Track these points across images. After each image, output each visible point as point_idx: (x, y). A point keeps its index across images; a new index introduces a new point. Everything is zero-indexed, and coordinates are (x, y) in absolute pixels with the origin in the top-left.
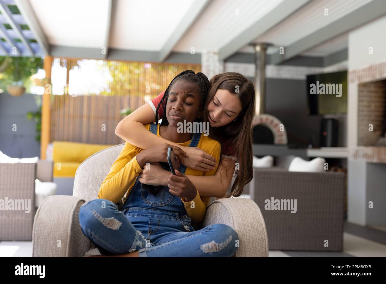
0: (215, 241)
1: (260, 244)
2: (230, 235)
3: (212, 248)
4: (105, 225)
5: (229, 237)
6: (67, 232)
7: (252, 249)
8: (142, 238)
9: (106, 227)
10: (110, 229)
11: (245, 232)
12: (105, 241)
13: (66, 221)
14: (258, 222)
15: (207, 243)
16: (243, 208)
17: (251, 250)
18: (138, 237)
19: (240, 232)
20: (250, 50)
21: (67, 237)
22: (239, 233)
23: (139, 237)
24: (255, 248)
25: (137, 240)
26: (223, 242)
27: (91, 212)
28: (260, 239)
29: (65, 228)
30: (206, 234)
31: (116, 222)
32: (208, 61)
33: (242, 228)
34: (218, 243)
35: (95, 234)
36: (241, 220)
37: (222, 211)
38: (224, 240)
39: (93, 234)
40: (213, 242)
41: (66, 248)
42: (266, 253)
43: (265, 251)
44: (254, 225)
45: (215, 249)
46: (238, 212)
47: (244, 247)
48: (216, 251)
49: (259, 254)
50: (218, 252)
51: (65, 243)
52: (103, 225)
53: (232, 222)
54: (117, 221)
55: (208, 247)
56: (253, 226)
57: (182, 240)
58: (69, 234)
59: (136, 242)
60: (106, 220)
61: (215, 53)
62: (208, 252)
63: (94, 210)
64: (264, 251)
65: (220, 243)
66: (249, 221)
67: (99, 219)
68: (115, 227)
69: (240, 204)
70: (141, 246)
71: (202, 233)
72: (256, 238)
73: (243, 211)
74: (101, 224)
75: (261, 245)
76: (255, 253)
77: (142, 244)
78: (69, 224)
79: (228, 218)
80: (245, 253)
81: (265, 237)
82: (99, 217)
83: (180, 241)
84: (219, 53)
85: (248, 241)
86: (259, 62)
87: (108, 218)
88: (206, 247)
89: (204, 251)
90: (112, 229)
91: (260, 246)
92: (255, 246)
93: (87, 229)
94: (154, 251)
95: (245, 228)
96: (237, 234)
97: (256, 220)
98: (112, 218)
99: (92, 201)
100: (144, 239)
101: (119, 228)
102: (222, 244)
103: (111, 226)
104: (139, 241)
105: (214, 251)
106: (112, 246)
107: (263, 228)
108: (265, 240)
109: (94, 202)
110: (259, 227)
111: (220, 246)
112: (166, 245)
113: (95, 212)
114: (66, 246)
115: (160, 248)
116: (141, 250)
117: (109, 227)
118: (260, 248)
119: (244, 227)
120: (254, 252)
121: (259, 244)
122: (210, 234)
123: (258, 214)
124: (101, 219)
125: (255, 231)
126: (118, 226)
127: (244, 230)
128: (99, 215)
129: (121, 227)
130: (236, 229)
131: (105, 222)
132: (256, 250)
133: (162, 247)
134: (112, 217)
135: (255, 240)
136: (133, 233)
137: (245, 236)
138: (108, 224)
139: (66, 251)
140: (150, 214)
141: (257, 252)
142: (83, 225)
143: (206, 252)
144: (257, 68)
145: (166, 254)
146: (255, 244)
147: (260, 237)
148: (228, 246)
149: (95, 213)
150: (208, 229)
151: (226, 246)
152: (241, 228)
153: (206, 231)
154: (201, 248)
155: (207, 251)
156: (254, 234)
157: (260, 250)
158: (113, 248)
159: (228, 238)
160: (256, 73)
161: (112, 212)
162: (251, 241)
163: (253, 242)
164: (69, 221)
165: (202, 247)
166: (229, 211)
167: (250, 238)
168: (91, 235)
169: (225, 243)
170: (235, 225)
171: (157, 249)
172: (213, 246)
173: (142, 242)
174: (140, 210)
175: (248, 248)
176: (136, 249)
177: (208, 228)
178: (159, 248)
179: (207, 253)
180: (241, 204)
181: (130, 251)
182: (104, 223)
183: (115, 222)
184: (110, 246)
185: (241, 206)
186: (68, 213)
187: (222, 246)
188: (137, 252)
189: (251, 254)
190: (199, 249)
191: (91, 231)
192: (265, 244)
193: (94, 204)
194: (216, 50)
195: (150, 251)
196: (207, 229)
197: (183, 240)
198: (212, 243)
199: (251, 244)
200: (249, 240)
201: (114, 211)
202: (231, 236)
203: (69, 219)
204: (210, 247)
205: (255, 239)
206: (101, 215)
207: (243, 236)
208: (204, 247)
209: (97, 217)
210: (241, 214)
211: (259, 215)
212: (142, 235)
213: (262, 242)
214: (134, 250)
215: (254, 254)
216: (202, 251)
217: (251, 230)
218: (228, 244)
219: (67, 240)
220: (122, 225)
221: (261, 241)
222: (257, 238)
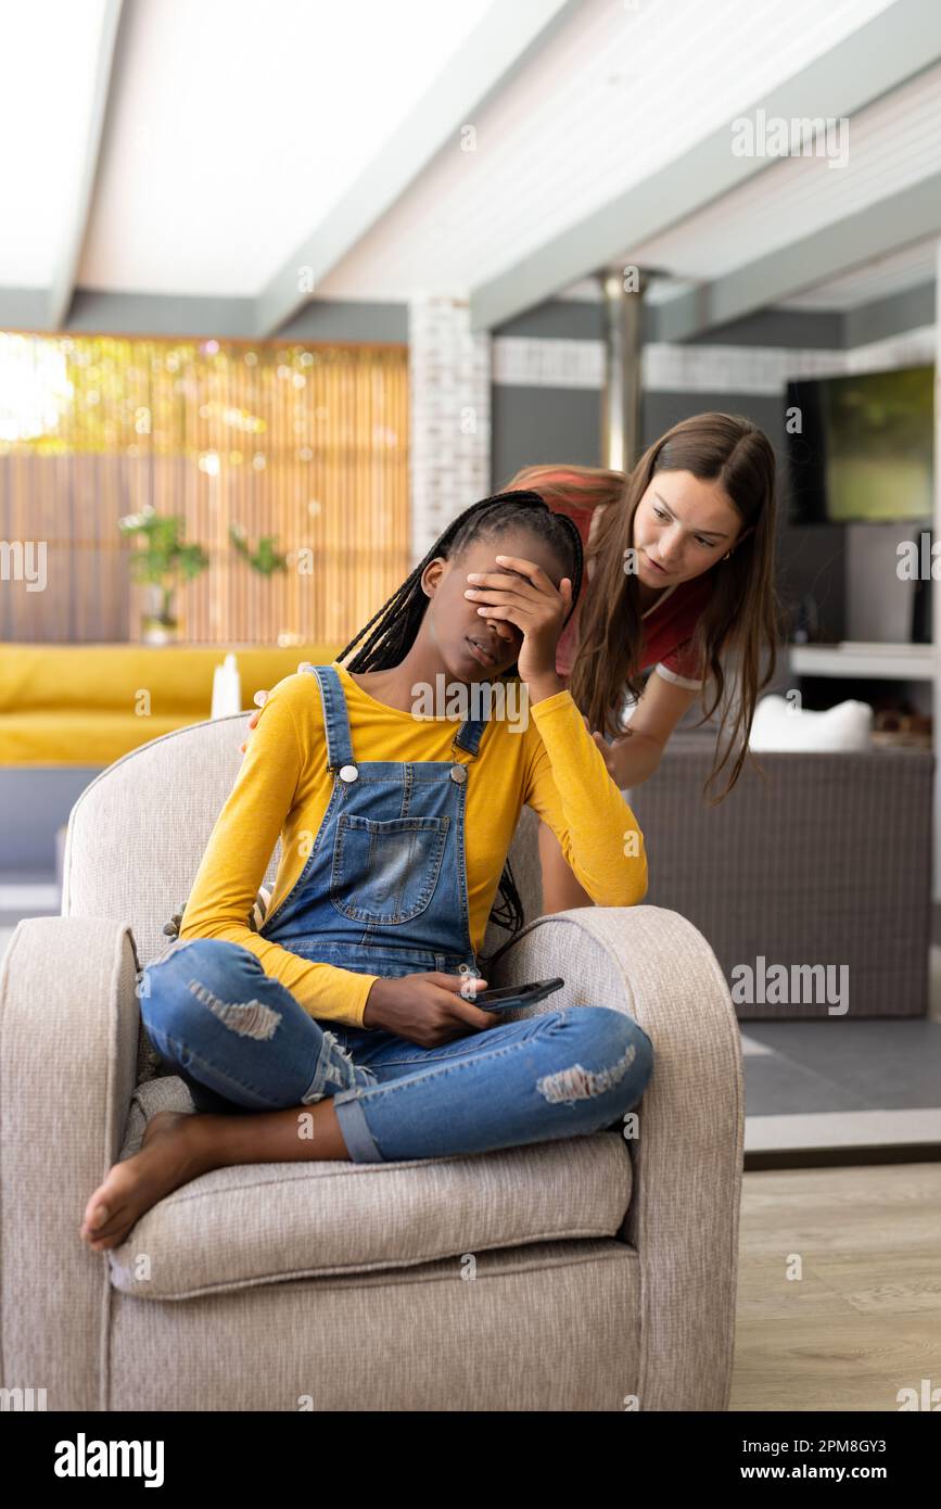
0: (582, 1065)
1: (717, 1065)
2: (629, 1043)
3: (575, 1087)
4: (230, 1027)
5: (628, 1052)
6: (106, 1050)
7: (693, 1080)
8: (338, 1055)
9: (234, 1034)
10: (246, 1037)
11: (669, 1028)
12: (229, 1075)
13: (100, 1012)
14: (709, 993)
15: (558, 1071)
16: (660, 948)
17: (689, 1082)
18: (326, 1054)
19: (655, 1026)
20: (589, 292)
21: (107, 1064)
22: (651, 1032)
23: (330, 1051)
24: (702, 1078)
25: (325, 1065)
26: (608, 1069)
27: (186, 987)
28: (717, 1048)
29: (97, 1037)
30: (551, 1042)
31: (264, 1013)
32: (433, 331)
33: (661, 1014)
34: (594, 1072)
35: (199, 1054)
36: (655, 988)
37: (587, 955)
38: (609, 1062)
39: (192, 1055)
40: (579, 1068)
41: (105, 1099)
42: (737, 1090)
43: (734, 1084)
44: (697, 1004)
45: (584, 1091)
46: (645, 962)
47: (666, 1074)
48: (586, 1096)
49: (714, 1094)
50: (592, 1098)
51: (99, 1084)
52: (224, 1027)
53: (627, 996)
54: (266, 1011)
55: (563, 1084)
56: (694, 1007)
57: (475, 1063)
58: (112, 1054)
59: (324, 1072)
60: (234, 1010)
61: (457, 304)
62: (562, 1099)
63: (193, 981)
64: (731, 1085)
65: (597, 1071)
66: (682, 992)
67: (214, 1008)
68: (262, 1029)
69: (645, 932)
70: (339, 1083)
71: (539, 1039)
72: (706, 1046)
73: (660, 958)
74: (218, 1024)
75: (720, 1066)
76: (703, 1091)
77: (341, 1074)
78: (108, 1022)
79: (612, 981)
80: (672, 1094)
81: (732, 1039)
82: (212, 1001)
83: (467, 1066)
84: (474, 303)
85: (680, 1056)
86: (617, 337)
87: (240, 1003)
88: (554, 1086)
89: (548, 1098)
90: (252, 1039)
91: (717, 1070)
92: (701, 1068)
93: (172, 1040)
94: (385, 1100)
95: (669, 1015)
96: (647, 1036)
97: (701, 987)
98: (254, 1003)
99: (184, 950)
100: (343, 1057)
101: (272, 1033)
102: (606, 1073)
103: (251, 1029)
104: (330, 1065)
105: (581, 1097)
106: (251, 1088)
107: (726, 1012)
108: (733, 1049)
109: (191, 951)
110: (713, 1010)
111: (601, 1081)
112: (424, 1080)
113: (199, 985)
114: (105, 1095)
115: (405, 1088)
116: (341, 1097)
117: (243, 1032)
118: (717, 1074)
119: (666, 1013)
120: (700, 1090)
121: (713, 1063)
122: (565, 1043)
123: (708, 967)
124: (220, 1009)
125: (701, 1022)
126: (269, 1025)
127: (668, 1022)
128: (211, 997)
129: (278, 1029)
130: (641, 1018)
131: (233, 1017)
132: (705, 1084)
133: (408, 1085)
134: (251, 999)
135: (702, 1052)
136: (314, 1044)
137: (672, 1040)
138: (242, 1022)
139: (105, 1109)
140: (353, 962)
141: (709, 1090)
142: (159, 1027)
143: (554, 1101)
144: (609, 354)
145: (425, 1109)
146: (701, 1064)
147: (718, 1040)
148: (623, 1078)
149: (199, 989)
150: (556, 1027)
151: (617, 1079)
152: (655, 1014)
153: (553, 1034)
154: (538, 1088)
155: (559, 1096)
156: (698, 1032)
157: (719, 1083)
158: (252, 1094)
159: (624, 1053)
160: (609, 375)
161: (251, 981)
162: (690, 1056)
163: (695, 1059)
164: (108, 1014)
165: (541, 1085)
166: (614, 956)
167: (685, 1045)
168: (186, 1059)
169: (614, 1068)
170: (637, 1006)
171: (394, 1091)
172: (578, 1078)
173: (340, 1068)
174: (320, 949)
175: (681, 1079)
176: (324, 1092)
177: (558, 1023)
178: (401, 1088)
179: (560, 1104)
180: (651, 934)
181: (304, 1100)
182: (226, 1022)
183: (260, 1015)
184: (244, 1088)
185: (651, 941)
186: (101, 986)
187: (605, 1081)
188: (328, 1102)
189: (690, 1096)
190: (533, 1090)
191: (185, 1046)
192: (732, 1062)
193: (191, 960)
194: (462, 293)
195: (370, 1098)
196: (554, 1025)
197: (478, 1061)
198: (574, 1070)
199: (691, 1065)
200: (683, 1053)
201: (257, 980)
202: (633, 1047)
203: (108, 1006)
204: (569, 1084)
205: (701, 1047)
206: (218, 995)
207: (666, 1041)
208: (548, 1085)
209: (207, 1003)
210: (654, 967)
211: (712, 969)
212: (338, 1044)
213: (725, 1056)
214: (318, 1096)
215: (701, 1094)
216: (543, 1097)
217: (689, 1019)
218: (625, 1074)
219: (106, 1074)
220: (281, 1021)
221: (721, 1054)
222: (709, 1043)
